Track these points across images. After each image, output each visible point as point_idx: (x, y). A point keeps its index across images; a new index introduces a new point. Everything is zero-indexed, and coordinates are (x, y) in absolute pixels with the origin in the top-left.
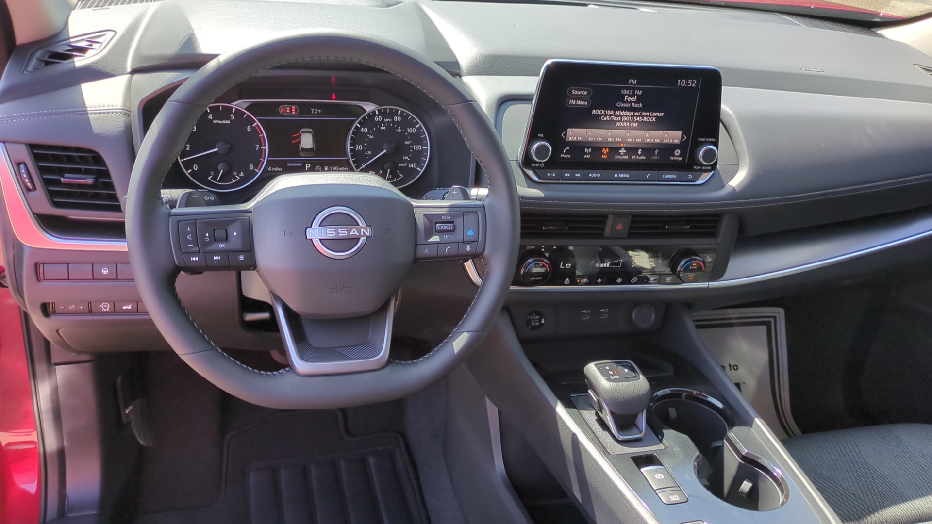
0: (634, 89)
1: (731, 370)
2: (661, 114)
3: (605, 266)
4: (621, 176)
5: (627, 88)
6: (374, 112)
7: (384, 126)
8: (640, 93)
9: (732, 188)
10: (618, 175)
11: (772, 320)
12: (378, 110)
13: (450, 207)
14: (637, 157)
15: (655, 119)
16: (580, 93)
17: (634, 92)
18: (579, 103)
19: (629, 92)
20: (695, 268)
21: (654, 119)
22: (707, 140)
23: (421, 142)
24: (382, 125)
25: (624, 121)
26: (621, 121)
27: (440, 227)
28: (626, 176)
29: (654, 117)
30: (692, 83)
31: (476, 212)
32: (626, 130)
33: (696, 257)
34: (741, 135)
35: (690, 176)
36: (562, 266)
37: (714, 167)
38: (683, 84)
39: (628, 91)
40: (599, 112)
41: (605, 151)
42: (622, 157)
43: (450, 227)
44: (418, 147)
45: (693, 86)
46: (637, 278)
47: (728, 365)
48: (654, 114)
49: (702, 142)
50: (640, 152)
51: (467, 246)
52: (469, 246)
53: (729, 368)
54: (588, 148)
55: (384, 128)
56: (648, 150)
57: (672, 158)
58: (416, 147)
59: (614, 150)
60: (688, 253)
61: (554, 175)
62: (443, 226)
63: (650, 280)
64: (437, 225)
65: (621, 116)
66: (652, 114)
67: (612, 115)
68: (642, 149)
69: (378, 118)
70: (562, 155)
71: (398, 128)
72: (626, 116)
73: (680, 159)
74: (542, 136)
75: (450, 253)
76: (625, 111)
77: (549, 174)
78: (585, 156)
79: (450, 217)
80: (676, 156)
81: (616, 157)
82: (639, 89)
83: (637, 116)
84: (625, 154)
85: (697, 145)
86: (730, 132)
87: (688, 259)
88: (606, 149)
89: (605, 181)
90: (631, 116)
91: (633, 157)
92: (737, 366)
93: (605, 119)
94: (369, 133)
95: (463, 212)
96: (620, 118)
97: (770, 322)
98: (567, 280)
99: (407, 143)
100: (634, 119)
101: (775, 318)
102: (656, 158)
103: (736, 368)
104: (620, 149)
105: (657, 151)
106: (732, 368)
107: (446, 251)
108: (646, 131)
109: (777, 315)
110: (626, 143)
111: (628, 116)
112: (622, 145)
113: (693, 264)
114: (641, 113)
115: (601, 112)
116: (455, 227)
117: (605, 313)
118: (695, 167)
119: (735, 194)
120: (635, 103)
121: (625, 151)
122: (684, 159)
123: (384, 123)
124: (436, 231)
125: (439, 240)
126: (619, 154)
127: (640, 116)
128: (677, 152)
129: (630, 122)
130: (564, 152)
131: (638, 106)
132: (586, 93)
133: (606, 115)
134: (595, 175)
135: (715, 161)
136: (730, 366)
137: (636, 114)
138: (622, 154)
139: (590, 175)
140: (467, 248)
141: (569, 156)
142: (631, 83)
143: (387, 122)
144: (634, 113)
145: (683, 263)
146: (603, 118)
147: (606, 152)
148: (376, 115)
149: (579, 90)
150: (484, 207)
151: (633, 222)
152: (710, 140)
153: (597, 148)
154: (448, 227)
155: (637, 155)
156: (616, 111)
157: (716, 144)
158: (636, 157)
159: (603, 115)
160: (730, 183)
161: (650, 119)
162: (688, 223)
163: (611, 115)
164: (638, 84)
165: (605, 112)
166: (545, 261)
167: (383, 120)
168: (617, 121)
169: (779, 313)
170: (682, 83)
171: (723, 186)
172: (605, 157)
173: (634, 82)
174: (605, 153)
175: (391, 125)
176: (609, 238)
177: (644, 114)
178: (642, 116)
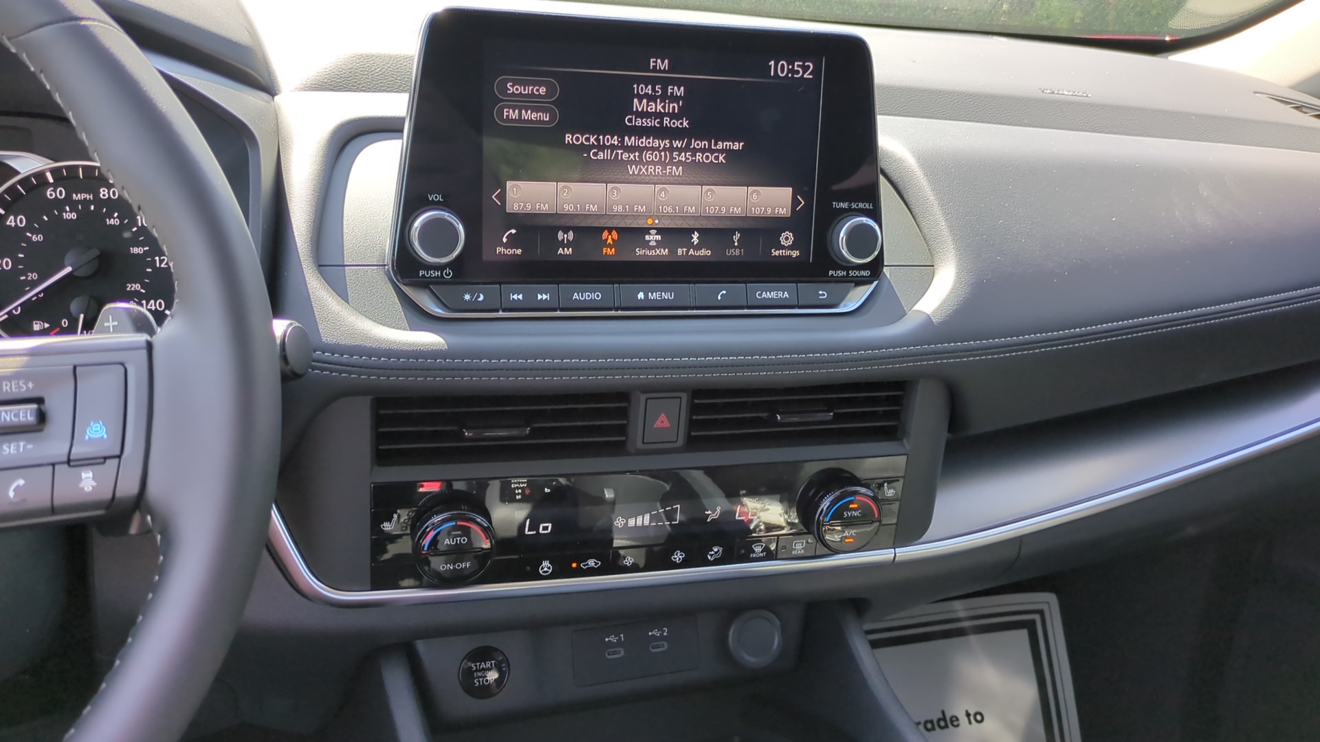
0: (665, 83)
1: (970, 723)
2: (737, 146)
3: (639, 523)
4: (654, 296)
5: (647, 80)
6: (40, 175)
7: (71, 212)
8: (680, 91)
9: (925, 316)
10: (646, 295)
11: (1037, 617)
12: (53, 171)
13: (32, 353)
14: (691, 252)
15: (724, 158)
16: (528, 90)
17: (664, 90)
18: (528, 115)
19: (653, 89)
20: (856, 514)
21: (721, 158)
22: (854, 206)
24: (68, 209)
25: (648, 163)
26: (640, 162)
28: (666, 296)
29: (721, 151)
30: (804, 70)
31: (121, 364)
32: (655, 184)
33: (858, 488)
34: (932, 198)
35: (823, 294)
36: (529, 531)
37: (876, 268)
38: (782, 71)
39: (650, 87)
40: (582, 139)
41: (609, 237)
42: (652, 253)
43: (26, 414)
45: (805, 76)
46: (721, 549)
47: (964, 713)
48: (720, 145)
49: (843, 211)
50: (695, 238)
51: (84, 475)
52: (91, 475)
53: (966, 719)
54: (566, 231)
55: (73, 216)
56: (716, 233)
57: (776, 253)
58: (161, 261)
59: (634, 234)
60: (838, 479)
61: (481, 298)
62: (4, 412)
63: (754, 552)
65: (641, 150)
66: (716, 144)
67: (617, 147)
68: (699, 230)
69: (55, 191)
70: (499, 249)
71: (111, 217)
72: (653, 149)
73: (795, 254)
74: (439, 198)
75: (24, 500)
76: (648, 138)
77: (467, 297)
78: (560, 251)
79: (30, 385)
80: (783, 247)
81: (639, 252)
82: (678, 82)
83: (680, 150)
84: (659, 244)
85: (830, 219)
86: (906, 197)
87: (838, 493)
88: (610, 233)
89: (617, 309)
90: (665, 149)
91: (680, 251)
92: (981, 714)
93: (601, 156)
94: (29, 228)
95: (75, 366)
96: (637, 154)
97: (1033, 622)
98: (546, 564)
99: (136, 250)
100: (672, 158)
101: (1041, 612)
102: (737, 252)
103: (979, 718)
104: (646, 231)
105: (737, 236)
106: (972, 718)
107: (12, 494)
108: (705, 188)
109: (1045, 607)
110: (658, 217)
111: (657, 149)
112: (650, 221)
113: (851, 506)
114: (689, 143)
115: (588, 140)
116: (42, 417)
117: (662, 638)
118: (831, 273)
119: (931, 331)
120: (673, 116)
121: (659, 237)
122: (805, 252)
123: (74, 206)
126: (646, 245)
127: (687, 149)
128: (787, 238)
129: (664, 165)
130: (505, 240)
131: (678, 124)
132: (543, 90)
133: (602, 148)
134: (588, 296)
135: (876, 253)
136: (968, 715)
137: (677, 144)
138: (653, 244)
139: (576, 296)
140: (80, 479)
141: (519, 251)
142: (655, 67)
143: (79, 202)
144: (671, 143)
145: (825, 504)
146: (596, 154)
147: (613, 239)
148: (47, 184)
149: (524, 84)
151: (694, 409)
152: (861, 205)
153: (588, 231)
155: (690, 245)
156: (626, 138)
157: (875, 214)
158: (687, 252)
159: (593, 146)
160: (917, 307)
161: (712, 158)
162: (830, 405)
163: (613, 147)
164: (672, 69)
165: (598, 140)
166: (479, 520)
167: (68, 195)
168: (631, 162)
169: (1048, 602)
170: (779, 68)
171: (901, 314)
172: (611, 252)
173: (663, 64)
174: (610, 241)
175: (92, 208)
176: (640, 453)
177: (695, 144)
178: (690, 150)
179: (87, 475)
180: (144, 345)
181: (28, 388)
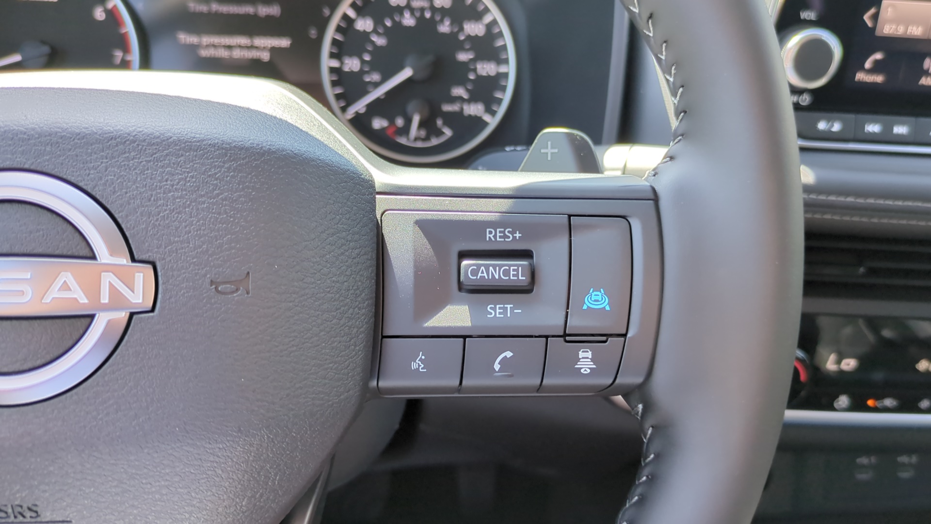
7: (410, 18)
13: (519, 195)
23: (496, 55)
24: (407, 16)
27: (475, 272)
31: (624, 217)
43: (514, 271)
44: (486, 69)
51: (581, 354)
52: (589, 354)
58: (482, 68)
61: (836, 127)
62: (487, 267)
64: (465, 263)
71: (443, 24)
75: (510, 378)
77: (823, 126)
79: (518, 235)
94: (375, 31)
95: (570, 216)
98: (844, 398)
99: (462, 57)
107: (497, 367)
116: (533, 275)
117: (910, 465)
123: (412, 12)
124: (460, 287)
125: (468, 323)
130: (868, 65)
140: (577, 359)
143: (417, 9)
150: (655, 198)
154: (507, 273)
167: (409, 4)
175: (428, 15)
179: (585, 355)
180: (650, 188)
181: (514, 238)
